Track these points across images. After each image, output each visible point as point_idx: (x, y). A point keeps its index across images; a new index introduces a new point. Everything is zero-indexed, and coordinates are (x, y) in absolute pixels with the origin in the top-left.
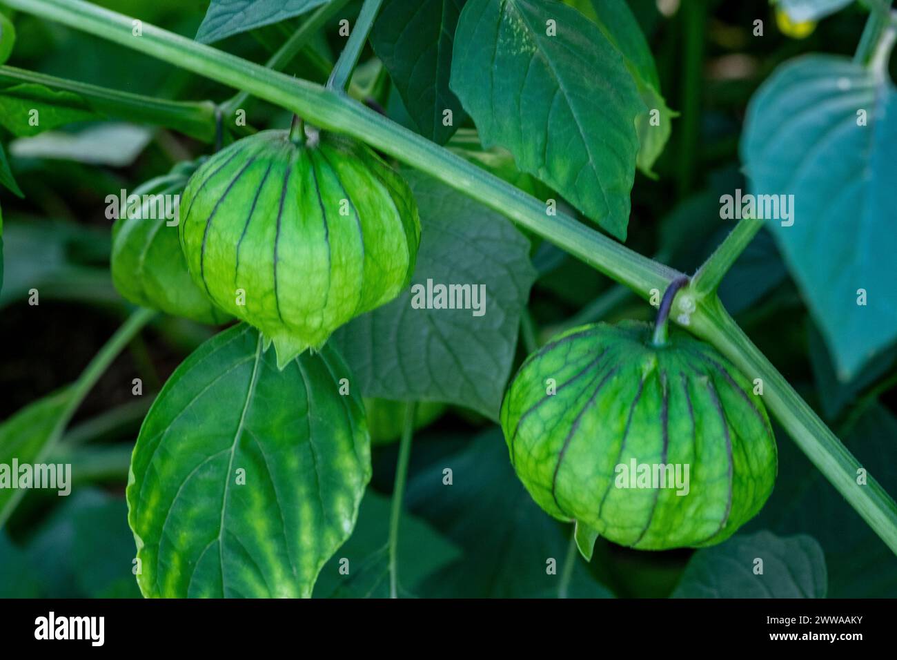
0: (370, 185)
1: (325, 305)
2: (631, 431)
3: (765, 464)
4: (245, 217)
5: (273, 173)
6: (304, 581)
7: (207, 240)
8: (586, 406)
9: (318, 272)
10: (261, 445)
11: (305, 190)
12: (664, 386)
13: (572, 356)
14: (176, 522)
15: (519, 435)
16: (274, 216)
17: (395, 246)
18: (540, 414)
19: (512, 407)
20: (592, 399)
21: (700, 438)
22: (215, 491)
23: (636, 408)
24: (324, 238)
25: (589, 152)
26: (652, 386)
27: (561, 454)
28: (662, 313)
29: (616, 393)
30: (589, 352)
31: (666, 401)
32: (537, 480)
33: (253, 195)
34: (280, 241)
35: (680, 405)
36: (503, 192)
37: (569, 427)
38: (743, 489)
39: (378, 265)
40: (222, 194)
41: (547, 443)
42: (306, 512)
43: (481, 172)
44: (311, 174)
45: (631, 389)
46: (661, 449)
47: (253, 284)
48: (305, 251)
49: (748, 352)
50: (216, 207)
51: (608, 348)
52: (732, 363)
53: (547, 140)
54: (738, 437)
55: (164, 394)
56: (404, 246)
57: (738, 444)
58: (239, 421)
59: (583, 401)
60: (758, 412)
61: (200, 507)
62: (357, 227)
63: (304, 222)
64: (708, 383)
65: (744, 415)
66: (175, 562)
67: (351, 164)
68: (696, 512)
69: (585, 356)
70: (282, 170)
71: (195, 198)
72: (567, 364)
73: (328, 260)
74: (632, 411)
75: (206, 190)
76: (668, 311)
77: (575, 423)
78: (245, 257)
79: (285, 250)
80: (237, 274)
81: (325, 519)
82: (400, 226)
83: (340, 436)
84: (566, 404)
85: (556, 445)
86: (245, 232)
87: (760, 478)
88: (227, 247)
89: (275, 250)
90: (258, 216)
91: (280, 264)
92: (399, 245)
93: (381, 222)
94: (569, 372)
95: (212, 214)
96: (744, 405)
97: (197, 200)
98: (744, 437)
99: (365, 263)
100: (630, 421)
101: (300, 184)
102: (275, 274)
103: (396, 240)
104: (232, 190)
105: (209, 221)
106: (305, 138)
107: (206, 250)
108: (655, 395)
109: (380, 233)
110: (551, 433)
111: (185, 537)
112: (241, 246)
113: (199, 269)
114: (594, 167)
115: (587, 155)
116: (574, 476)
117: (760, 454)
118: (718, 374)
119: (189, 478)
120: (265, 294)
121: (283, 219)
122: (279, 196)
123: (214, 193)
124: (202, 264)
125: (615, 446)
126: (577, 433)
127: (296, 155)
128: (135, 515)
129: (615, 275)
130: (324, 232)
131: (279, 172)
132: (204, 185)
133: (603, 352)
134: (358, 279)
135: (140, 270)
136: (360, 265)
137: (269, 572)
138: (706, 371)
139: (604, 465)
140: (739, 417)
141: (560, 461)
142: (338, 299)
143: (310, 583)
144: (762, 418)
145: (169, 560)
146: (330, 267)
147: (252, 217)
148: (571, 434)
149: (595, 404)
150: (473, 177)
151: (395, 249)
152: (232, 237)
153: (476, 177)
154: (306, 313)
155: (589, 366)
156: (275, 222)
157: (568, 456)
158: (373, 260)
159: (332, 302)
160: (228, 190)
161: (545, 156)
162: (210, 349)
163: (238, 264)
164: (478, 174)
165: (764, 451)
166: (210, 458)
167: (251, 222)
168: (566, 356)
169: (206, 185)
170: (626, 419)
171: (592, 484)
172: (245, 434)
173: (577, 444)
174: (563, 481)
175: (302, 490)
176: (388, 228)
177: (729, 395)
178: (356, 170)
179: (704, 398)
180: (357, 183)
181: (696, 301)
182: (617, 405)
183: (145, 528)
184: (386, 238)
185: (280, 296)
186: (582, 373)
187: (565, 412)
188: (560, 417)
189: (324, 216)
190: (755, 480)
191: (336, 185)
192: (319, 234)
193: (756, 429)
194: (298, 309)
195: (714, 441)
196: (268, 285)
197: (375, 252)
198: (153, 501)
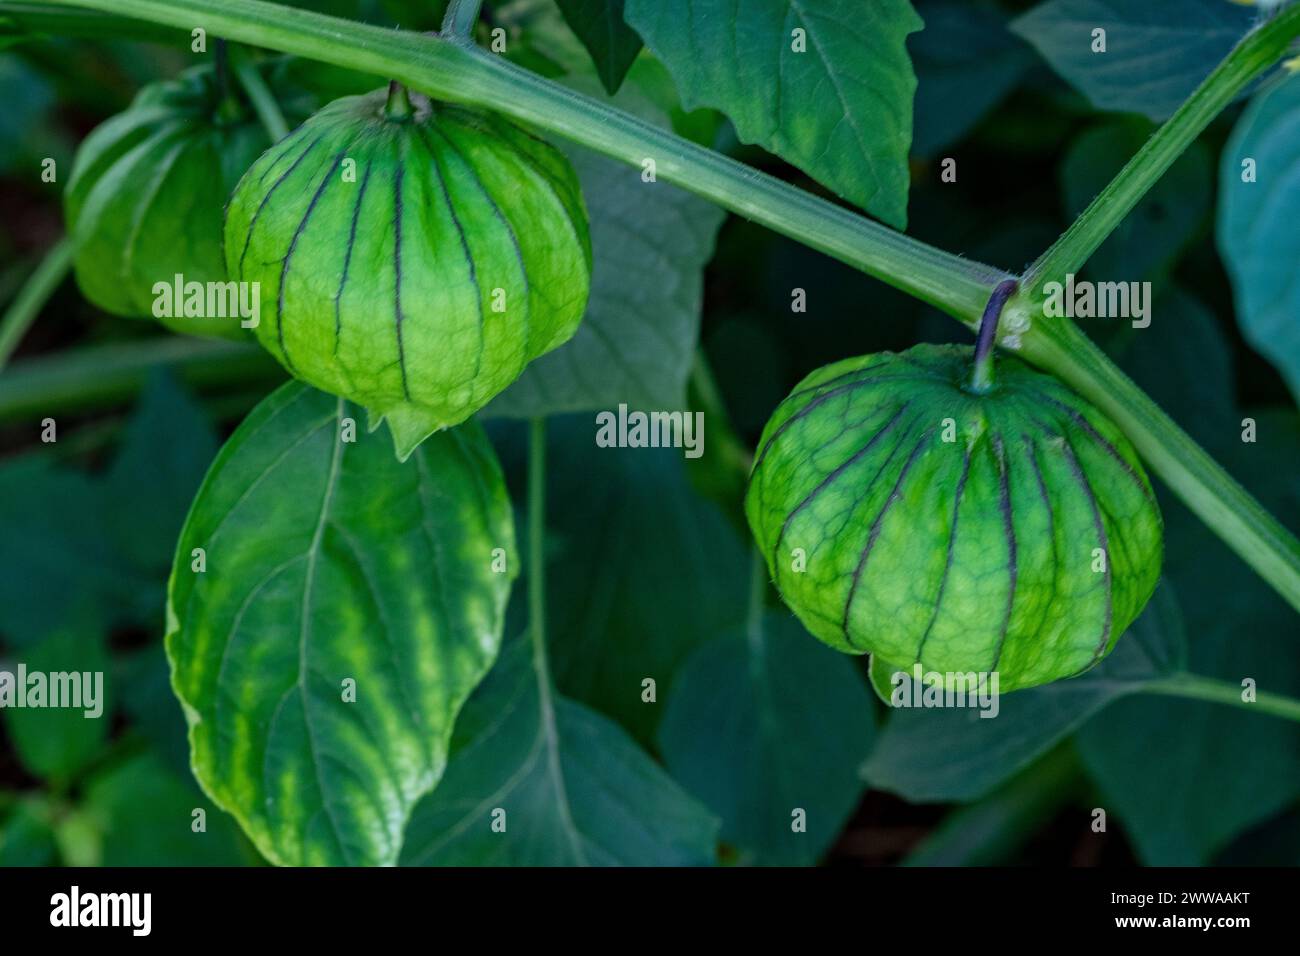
0: (522, 177)
1: (476, 374)
2: (960, 534)
3: (1149, 550)
4: (343, 252)
5: (376, 178)
6: (432, 733)
7: (285, 291)
8: (889, 501)
9: (464, 328)
10: (351, 540)
11: (428, 201)
12: (1001, 458)
13: (854, 416)
14: (235, 670)
15: (785, 544)
16: (388, 249)
17: (567, 266)
18: (816, 511)
19: (767, 497)
20: (895, 490)
21: (1060, 533)
22: (288, 616)
23: (963, 497)
24: (468, 276)
25: (844, 102)
26: (982, 458)
27: (856, 574)
28: (984, 341)
29: (930, 475)
30: (879, 408)
31: (1005, 481)
32: (817, 609)
33: (350, 215)
34: (403, 289)
35: (1026, 486)
36: (730, 176)
37: (865, 534)
38: (1124, 595)
39: (547, 301)
40: (302, 218)
41: (831, 558)
42: (424, 629)
43: (692, 148)
44: (433, 173)
45: (952, 469)
46: (1007, 560)
47: (365, 354)
48: (441, 300)
49: (1108, 379)
50: (294, 239)
51: (908, 402)
52: (1089, 401)
53: (781, 91)
54: (1111, 519)
55: (207, 488)
56: (580, 264)
57: (1110, 530)
58: (319, 512)
59: (881, 493)
60: (1134, 474)
61: (268, 642)
62: (514, 253)
63: (436, 255)
64: (1064, 447)
65: (1114, 481)
66: (241, 728)
67: (490, 148)
68: (1059, 641)
69: (873, 415)
70: (390, 170)
71: (254, 220)
72: (846, 428)
73: (477, 309)
74: (958, 503)
75: (272, 209)
76: (993, 337)
77: (874, 527)
78: (349, 316)
79: (411, 302)
80: (338, 342)
81: (454, 636)
82: (572, 235)
83: (468, 515)
84: (854, 494)
85: (848, 562)
86: (344, 279)
87: (1144, 571)
88: (320, 300)
89: (397, 303)
90: (363, 249)
91: (405, 323)
92: (573, 265)
93: (545, 233)
94: (849, 442)
95: (290, 251)
96: (1113, 466)
97: (258, 226)
98: (1117, 515)
99: (530, 304)
100: (955, 519)
101: (421, 195)
102: (399, 339)
103: (568, 258)
104: (316, 210)
105: (285, 260)
106: (413, 109)
107: (286, 306)
108: (988, 471)
109: (545, 252)
110: (837, 542)
111: (250, 690)
112: (341, 299)
113: (275, 333)
114: (853, 123)
115: (841, 106)
116: (878, 605)
117: (1140, 537)
118: (1074, 425)
119: (248, 601)
120: (385, 368)
121: (403, 253)
122: (391, 216)
123: (287, 214)
124: (279, 327)
125: (937, 559)
126: (878, 543)
127: (407, 144)
128: (180, 673)
129: (905, 284)
130: (467, 267)
131: (384, 175)
132: (266, 201)
133: (900, 409)
134: (521, 330)
135: (126, 272)
136: (524, 308)
137: (378, 723)
138: (1057, 426)
139: (922, 586)
140: (1108, 485)
141: (855, 584)
142: (495, 362)
143: (442, 734)
144: (1140, 484)
145: (231, 726)
146: (482, 320)
147: (353, 252)
148: (870, 543)
149: (902, 498)
150: (682, 158)
151: (568, 273)
152: (326, 286)
153: (688, 157)
154: (446, 388)
155: (882, 430)
156: (391, 259)
157: (867, 577)
158: (541, 295)
159: (486, 368)
160: (310, 210)
161: (779, 114)
162: (268, 411)
163: (339, 327)
164: (687, 151)
165: (1146, 529)
166: (278, 569)
167: (352, 259)
168: (843, 415)
169: (272, 201)
170: (950, 516)
171: (906, 615)
172: (329, 529)
173: (879, 558)
174: (861, 613)
175: (416, 597)
176: (555, 241)
177: (1091, 454)
178: (498, 156)
179: (1060, 470)
180: (502, 176)
181: (1031, 316)
182: (932, 493)
183: (195, 688)
184: (554, 256)
185: (408, 369)
186: (873, 440)
187: (854, 507)
188: (848, 516)
189: (463, 240)
190: (1137, 578)
191: (472, 186)
192: (460, 271)
193: (1132, 499)
194: (435, 384)
195: (1082, 533)
196: (389, 354)
197: (541, 282)
198: (202, 644)
